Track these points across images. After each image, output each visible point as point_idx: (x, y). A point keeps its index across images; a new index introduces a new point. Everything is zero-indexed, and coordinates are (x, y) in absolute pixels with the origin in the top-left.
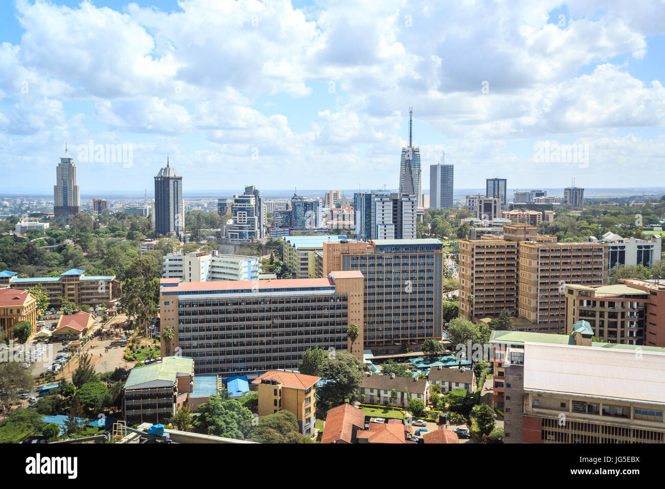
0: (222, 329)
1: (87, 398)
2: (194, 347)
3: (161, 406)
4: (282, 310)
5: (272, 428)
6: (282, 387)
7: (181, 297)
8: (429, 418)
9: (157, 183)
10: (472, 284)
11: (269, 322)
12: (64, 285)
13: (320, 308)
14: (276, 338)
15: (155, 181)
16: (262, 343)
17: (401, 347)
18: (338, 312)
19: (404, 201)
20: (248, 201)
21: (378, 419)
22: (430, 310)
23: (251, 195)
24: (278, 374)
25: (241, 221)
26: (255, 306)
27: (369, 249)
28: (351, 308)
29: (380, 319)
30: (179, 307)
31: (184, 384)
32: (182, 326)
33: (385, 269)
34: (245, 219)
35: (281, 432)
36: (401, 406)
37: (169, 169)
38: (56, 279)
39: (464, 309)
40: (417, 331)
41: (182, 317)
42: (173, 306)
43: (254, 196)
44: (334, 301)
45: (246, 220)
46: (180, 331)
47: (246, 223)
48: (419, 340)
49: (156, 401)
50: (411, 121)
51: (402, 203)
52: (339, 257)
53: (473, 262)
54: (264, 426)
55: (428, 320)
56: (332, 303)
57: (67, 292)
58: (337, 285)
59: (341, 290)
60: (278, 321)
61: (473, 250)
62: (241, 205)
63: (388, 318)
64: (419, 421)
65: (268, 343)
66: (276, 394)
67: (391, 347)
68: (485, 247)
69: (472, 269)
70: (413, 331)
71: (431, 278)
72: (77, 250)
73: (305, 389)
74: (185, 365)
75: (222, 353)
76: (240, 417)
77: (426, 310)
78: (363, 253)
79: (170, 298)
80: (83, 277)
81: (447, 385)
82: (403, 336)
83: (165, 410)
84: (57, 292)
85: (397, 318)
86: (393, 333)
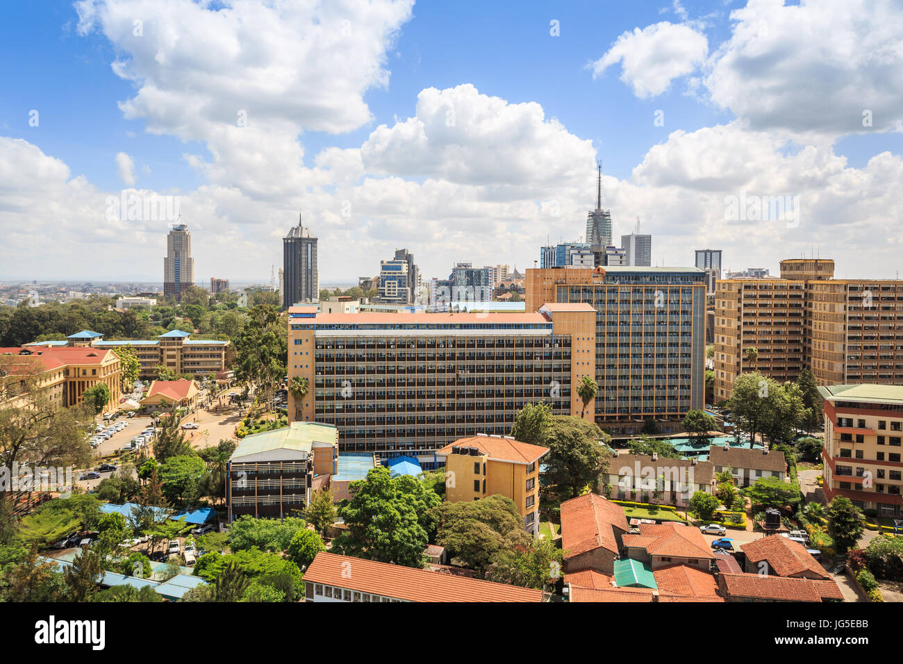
0: (381, 384)
2: (338, 411)
3: (287, 491)
4: (471, 357)
5: (483, 521)
6: (488, 461)
7: (320, 333)
8: (728, 523)
9: (286, 245)
10: (738, 342)
11: (452, 376)
12: (162, 350)
13: (530, 357)
14: (462, 400)
15: (284, 243)
16: (441, 408)
17: (643, 424)
18: (555, 363)
20: (399, 268)
21: (643, 521)
22: (686, 372)
23: (403, 261)
24: (478, 440)
25: (390, 293)
26: (431, 351)
27: (596, 278)
28: (576, 358)
29: (611, 383)
30: (317, 348)
31: (320, 462)
32: (320, 377)
33: (619, 308)
34: (395, 290)
35: (497, 529)
36: (672, 503)
37: (302, 228)
38: (153, 343)
39: (725, 379)
40: (667, 403)
41: (320, 364)
42: (307, 347)
43: (406, 261)
44: (550, 346)
45: (397, 292)
46: (321, 386)
47: (397, 295)
48: (669, 416)
49: (280, 483)
50: (600, 178)
51: (606, 257)
52: (552, 289)
53: (739, 310)
54: (469, 517)
55: (682, 387)
56: (546, 349)
57: (167, 360)
58: (555, 322)
59: (562, 330)
60: (465, 375)
61: (740, 291)
62: (390, 273)
63: (624, 382)
64: (711, 525)
65: (452, 408)
66: (477, 472)
67: (628, 424)
68: (758, 288)
69: (739, 319)
70: (661, 403)
71: (687, 323)
72: (187, 324)
73: (527, 463)
74: (328, 436)
75: (381, 421)
76: (422, 504)
77: (680, 371)
78: (586, 283)
79: (303, 334)
80: (187, 341)
81: (741, 473)
82: (646, 409)
83: (293, 497)
84: (153, 360)
85: (636, 382)
86: (630, 404)
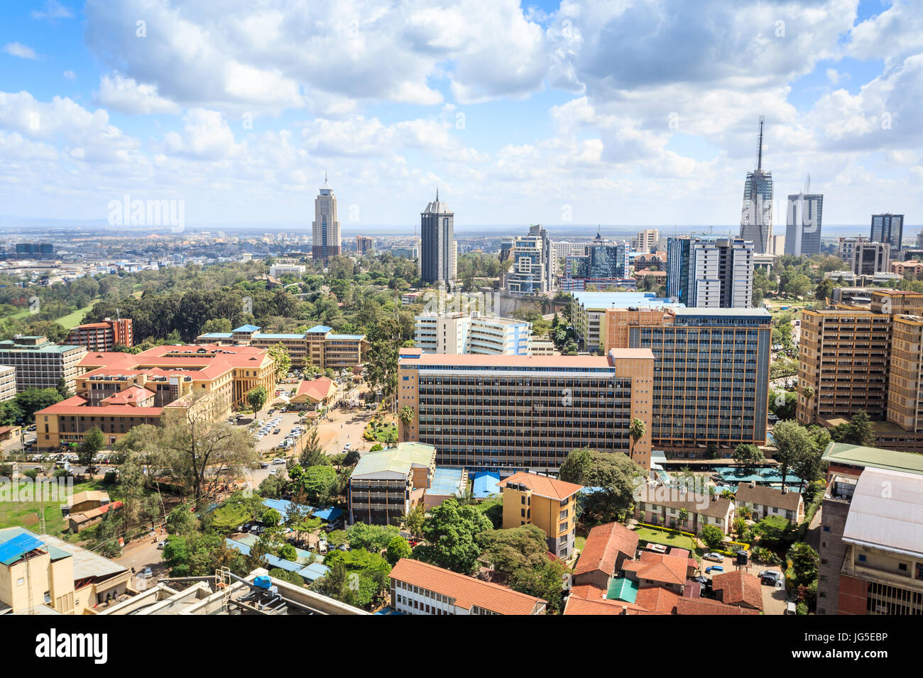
0: (471, 413)
1: (313, 484)
2: (437, 433)
3: (391, 501)
4: (545, 394)
5: (512, 545)
6: (532, 495)
7: (423, 372)
8: (729, 552)
9: (424, 220)
10: (817, 371)
11: (528, 409)
12: (308, 344)
13: (595, 395)
14: (536, 429)
15: (422, 218)
16: (519, 434)
17: (705, 450)
18: (618, 400)
19: (737, 250)
20: (534, 245)
21: (657, 546)
22: (749, 404)
23: (537, 237)
24: (528, 477)
25: (524, 270)
26: (512, 388)
27: (666, 320)
28: (636, 397)
29: (678, 412)
30: (420, 383)
31: (421, 477)
32: (423, 407)
33: (687, 347)
34: (528, 266)
35: (523, 552)
36: (692, 531)
37: (439, 204)
38: (300, 337)
39: (804, 404)
40: (730, 431)
41: (423, 396)
42: (413, 382)
43: (540, 237)
44: (613, 387)
45: (530, 268)
46: (422, 413)
47: (530, 271)
48: (732, 442)
49: (386, 495)
50: (761, 135)
51: (732, 252)
52: (626, 329)
53: (819, 341)
54: (502, 542)
55: (746, 418)
56: (610, 389)
57: (312, 352)
58: (618, 366)
59: (623, 373)
60: (540, 408)
61: (820, 324)
62: (524, 250)
63: (690, 412)
64: (713, 554)
65: (528, 434)
66: (523, 502)
67: (692, 449)
68: (840, 321)
69: (819, 350)
70: (725, 431)
71: (753, 361)
72: (332, 300)
73: (559, 500)
74: (424, 454)
75: (470, 443)
76: (476, 528)
77: (744, 404)
78: (658, 324)
79: (409, 373)
80: (330, 336)
81: (760, 509)
82: (710, 436)
83: (395, 507)
84: (301, 352)
85: (702, 412)
86: (695, 430)
